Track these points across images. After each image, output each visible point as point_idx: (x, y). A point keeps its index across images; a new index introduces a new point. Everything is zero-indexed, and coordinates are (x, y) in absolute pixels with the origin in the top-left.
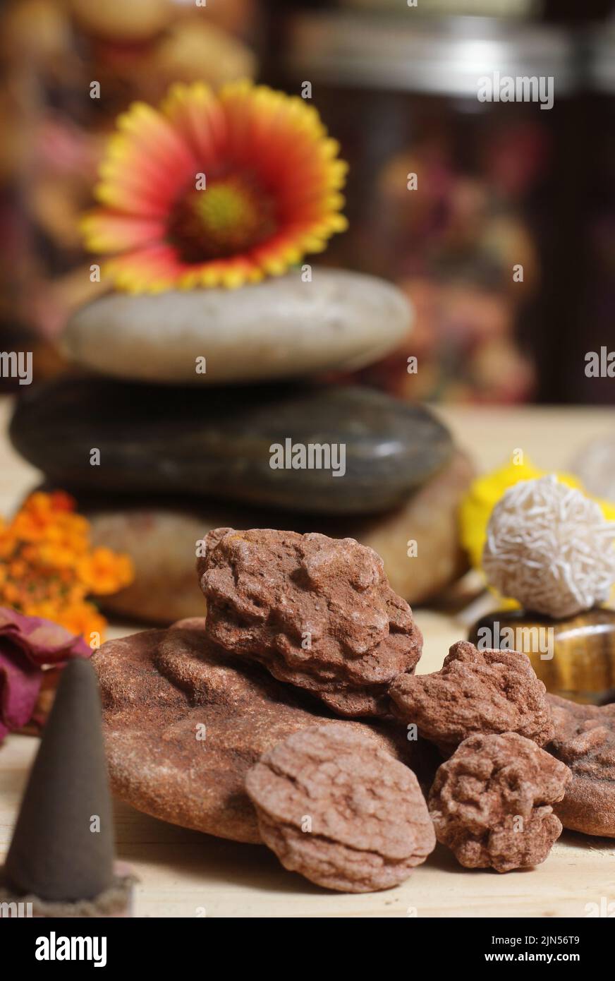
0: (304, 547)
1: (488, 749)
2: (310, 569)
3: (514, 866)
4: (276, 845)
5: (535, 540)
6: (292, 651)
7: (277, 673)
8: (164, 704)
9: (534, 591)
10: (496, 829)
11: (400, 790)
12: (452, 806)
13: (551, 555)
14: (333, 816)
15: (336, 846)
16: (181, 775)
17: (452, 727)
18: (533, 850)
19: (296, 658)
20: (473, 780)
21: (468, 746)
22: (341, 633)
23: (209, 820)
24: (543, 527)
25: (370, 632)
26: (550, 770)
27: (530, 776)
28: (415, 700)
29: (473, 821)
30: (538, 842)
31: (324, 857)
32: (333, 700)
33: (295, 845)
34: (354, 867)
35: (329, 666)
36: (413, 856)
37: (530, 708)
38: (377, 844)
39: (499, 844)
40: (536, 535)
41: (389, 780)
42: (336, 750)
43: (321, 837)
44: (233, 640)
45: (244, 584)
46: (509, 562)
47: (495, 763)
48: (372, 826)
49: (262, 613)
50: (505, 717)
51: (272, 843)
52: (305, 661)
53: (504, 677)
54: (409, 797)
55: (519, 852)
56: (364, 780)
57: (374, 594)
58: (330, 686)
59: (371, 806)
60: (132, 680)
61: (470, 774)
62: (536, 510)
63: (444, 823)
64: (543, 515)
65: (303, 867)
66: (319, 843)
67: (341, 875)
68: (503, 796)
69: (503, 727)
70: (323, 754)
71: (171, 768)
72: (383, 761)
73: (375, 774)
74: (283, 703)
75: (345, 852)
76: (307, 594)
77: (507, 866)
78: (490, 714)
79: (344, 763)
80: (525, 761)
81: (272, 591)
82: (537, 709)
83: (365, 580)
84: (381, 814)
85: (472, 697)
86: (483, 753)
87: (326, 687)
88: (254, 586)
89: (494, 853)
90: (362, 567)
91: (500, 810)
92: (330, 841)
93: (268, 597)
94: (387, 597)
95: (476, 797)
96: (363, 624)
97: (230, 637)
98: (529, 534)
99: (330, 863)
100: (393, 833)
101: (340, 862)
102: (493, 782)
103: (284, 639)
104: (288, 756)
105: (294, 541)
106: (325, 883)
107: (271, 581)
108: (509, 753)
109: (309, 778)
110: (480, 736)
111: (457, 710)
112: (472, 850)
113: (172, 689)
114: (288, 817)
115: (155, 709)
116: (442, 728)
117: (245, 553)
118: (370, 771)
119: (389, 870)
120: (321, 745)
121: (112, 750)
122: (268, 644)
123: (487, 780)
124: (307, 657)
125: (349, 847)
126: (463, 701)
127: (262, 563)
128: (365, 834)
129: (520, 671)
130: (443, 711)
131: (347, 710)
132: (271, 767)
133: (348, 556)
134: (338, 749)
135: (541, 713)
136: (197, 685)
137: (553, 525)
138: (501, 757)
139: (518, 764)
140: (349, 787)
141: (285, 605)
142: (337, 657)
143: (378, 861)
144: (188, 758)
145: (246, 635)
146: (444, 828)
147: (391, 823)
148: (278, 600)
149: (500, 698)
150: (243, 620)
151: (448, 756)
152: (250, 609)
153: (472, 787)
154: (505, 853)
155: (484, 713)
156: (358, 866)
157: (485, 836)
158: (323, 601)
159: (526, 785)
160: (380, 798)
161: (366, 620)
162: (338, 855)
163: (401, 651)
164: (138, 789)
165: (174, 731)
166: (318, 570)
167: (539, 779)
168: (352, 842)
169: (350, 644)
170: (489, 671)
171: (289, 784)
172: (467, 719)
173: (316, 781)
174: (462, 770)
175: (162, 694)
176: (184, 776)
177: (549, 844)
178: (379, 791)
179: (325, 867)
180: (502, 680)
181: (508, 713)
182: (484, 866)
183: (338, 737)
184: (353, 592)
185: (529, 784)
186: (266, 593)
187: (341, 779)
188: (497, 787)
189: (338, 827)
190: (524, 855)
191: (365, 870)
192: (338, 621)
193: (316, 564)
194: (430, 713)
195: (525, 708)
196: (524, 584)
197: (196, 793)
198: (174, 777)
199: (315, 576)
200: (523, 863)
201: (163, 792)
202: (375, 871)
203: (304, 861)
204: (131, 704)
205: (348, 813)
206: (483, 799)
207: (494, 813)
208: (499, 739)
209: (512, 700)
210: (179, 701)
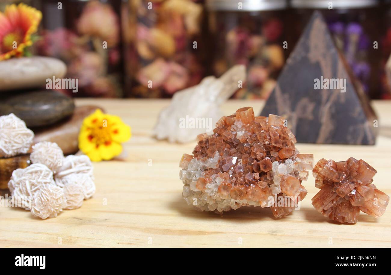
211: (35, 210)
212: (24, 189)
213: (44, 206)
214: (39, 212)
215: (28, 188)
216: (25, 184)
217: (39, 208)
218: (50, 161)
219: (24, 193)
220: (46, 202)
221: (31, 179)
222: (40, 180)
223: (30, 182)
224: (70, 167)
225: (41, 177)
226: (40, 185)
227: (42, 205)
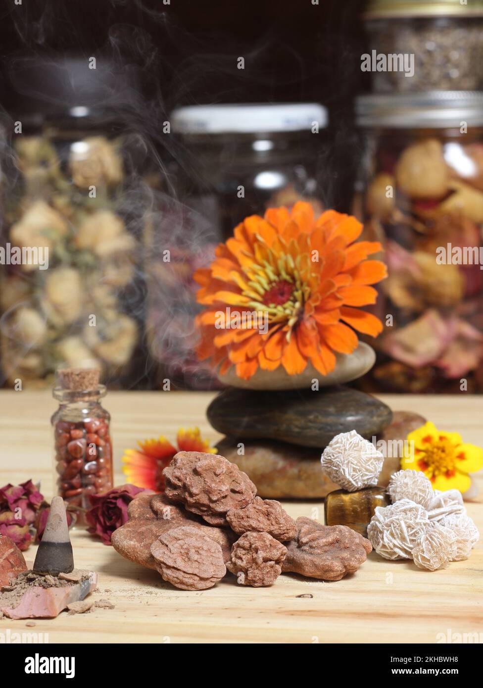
0: (201, 459)
1: (248, 538)
2: (197, 467)
3: (259, 585)
4: (160, 570)
5: (336, 458)
6: (189, 499)
7: (187, 509)
8: (148, 519)
9: (338, 480)
10: (249, 569)
11: (211, 552)
12: (233, 559)
13: (341, 464)
14: (179, 560)
15: (179, 571)
16: (137, 544)
17: (240, 529)
18: (266, 579)
19: (190, 502)
20: (242, 549)
21: (243, 537)
22: (208, 492)
23: (144, 562)
24: (339, 453)
25: (219, 492)
26: (275, 547)
27: (265, 549)
28: (230, 519)
29: (240, 565)
30: (269, 576)
31: (175, 576)
32: (206, 518)
33: (165, 570)
34: (186, 580)
35: (204, 505)
36: (212, 577)
37: (276, 523)
38: (196, 572)
39: (250, 575)
40: (335, 456)
41: (205, 548)
42: (187, 536)
43: (174, 568)
44: (171, 494)
45: (175, 473)
46: (327, 467)
47: (250, 543)
48: (195, 565)
49: (180, 484)
50: (261, 526)
51: (158, 570)
52: (194, 503)
53: (267, 510)
54: (213, 555)
55: (260, 579)
56: (195, 547)
57: (222, 477)
58: (206, 513)
59: (196, 557)
60: (139, 510)
61: (241, 547)
62: (338, 445)
63: (232, 566)
64: (339, 447)
65: (169, 579)
66: (173, 570)
67: (182, 583)
68: (253, 556)
69: (262, 530)
70: (180, 537)
71: (134, 542)
72: (206, 541)
73: (200, 545)
74: (191, 520)
75: (183, 574)
76: (197, 477)
77: (256, 584)
78: (254, 524)
79: (188, 540)
80: (262, 543)
81: (184, 475)
82: (280, 524)
83: (218, 472)
84: (200, 560)
85: (249, 518)
86: (246, 539)
87: (204, 514)
88: (178, 473)
89: (249, 578)
90: (219, 467)
91: (251, 562)
92: (178, 570)
93: (182, 477)
94: (233, 479)
95: (242, 556)
96: (216, 489)
97: (170, 493)
98: (333, 456)
99: (177, 578)
100: (204, 568)
101: (181, 578)
102: (250, 551)
103: (187, 494)
104: (167, 537)
105: (200, 456)
106: (177, 585)
107: (184, 471)
108: (256, 539)
109: (173, 545)
110: (248, 533)
111: (242, 523)
112: (242, 578)
113: (152, 514)
114: (162, 560)
115: (144, 521)
116: (237, 529)
117: (179, 461)
118: (198, 544)
119: (202, 582)
120: (181, 534)
121: (116, 535)
122: (183, 496)
123: (248, 550)
124: (194, 501)
125: (184, 572)
126: (246, 519)
127: (183, 464)
128: (192, 567)
129: (274, 508)
130: (238, 523)
131: (211, 523)
132: (161, 541)
133: (214, 462)
134: (187, 535)
135: (281, 525)
136: (159, 512)
137: (343, 452)
138: (252, 541)
139: (258, 544)
140: (188, 549)
141: (188, 482)
142: (206, 502)
143: (198, 578)
144: (143, 539)
145: (176, 493)
146: (233, 568)
147: (203, 564)
148: (186, 479)
149: (262, 518)
150: (175, 487)
151: (237, 540)
152: (176, 482)
153: (240, 552)
154: (254, 579)
155: (252, 524)
156: (188, 580)
157: (246, 572)
158: (202, 480)
159: (259, 552)
160: (201, 554)
161: (217, 487)
162: (180, 575)
163: (236, 500)
164: (121, 550)
165: (143, 529)
166: (200, 467)
167: (268, 550)
168: (185, 570)
169: (211, 497)
170: (260, 508)
171: (166, 547)
172: (245, 526)
173: (175, 547)
174: (239, 546)
175: (148, 516)
176: (139, 545)
177: (276, 577)
178: (200, 552)
179: (176, 579)
180: (266, 512)
181: (264, 524)
182: (249, 584)
183: (188, 531)
184: (214, 476)
185: (261, 551)
186: (182, 476)
187: (185, 547)
188: (251, 553)
189: (180, 564)
190: (263, 580)
191: (191, 581)
192: (207, 487)
193: (200, 465)
194: (234, 524)
195: (274, 523)
196: (334, 477)
197: (141, 552)
198: (135, 545)
199: (199, 470)
200: (263, 584)
201: (130, 551)
202: (195, 582)
203: (168, 577)
204: (135, 519)
205: (186, 559)
206: (244, 557)
207: (248, 563)
208: (255, 534)
209: (269, 520)
210: (153, 518)
211: (423, 558)
212: (398, 532)
213: (435, 553)
214: (429, 561)
215: (405, 530)
216: (400, 526)
217: (430, 555)
218: (420, 496)
219: (398, 537)
220: (439, 547)
221: (405, 518)
222: (418, 520)
223: (406, 523)
224: (439, 506)
225: (419, 516)
226: (419, 527)
227: (432, 552)
